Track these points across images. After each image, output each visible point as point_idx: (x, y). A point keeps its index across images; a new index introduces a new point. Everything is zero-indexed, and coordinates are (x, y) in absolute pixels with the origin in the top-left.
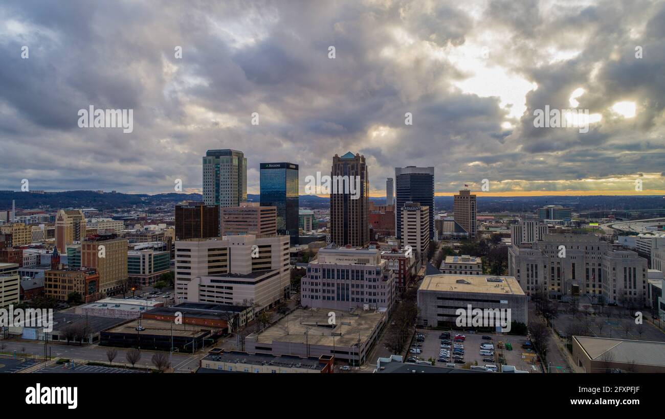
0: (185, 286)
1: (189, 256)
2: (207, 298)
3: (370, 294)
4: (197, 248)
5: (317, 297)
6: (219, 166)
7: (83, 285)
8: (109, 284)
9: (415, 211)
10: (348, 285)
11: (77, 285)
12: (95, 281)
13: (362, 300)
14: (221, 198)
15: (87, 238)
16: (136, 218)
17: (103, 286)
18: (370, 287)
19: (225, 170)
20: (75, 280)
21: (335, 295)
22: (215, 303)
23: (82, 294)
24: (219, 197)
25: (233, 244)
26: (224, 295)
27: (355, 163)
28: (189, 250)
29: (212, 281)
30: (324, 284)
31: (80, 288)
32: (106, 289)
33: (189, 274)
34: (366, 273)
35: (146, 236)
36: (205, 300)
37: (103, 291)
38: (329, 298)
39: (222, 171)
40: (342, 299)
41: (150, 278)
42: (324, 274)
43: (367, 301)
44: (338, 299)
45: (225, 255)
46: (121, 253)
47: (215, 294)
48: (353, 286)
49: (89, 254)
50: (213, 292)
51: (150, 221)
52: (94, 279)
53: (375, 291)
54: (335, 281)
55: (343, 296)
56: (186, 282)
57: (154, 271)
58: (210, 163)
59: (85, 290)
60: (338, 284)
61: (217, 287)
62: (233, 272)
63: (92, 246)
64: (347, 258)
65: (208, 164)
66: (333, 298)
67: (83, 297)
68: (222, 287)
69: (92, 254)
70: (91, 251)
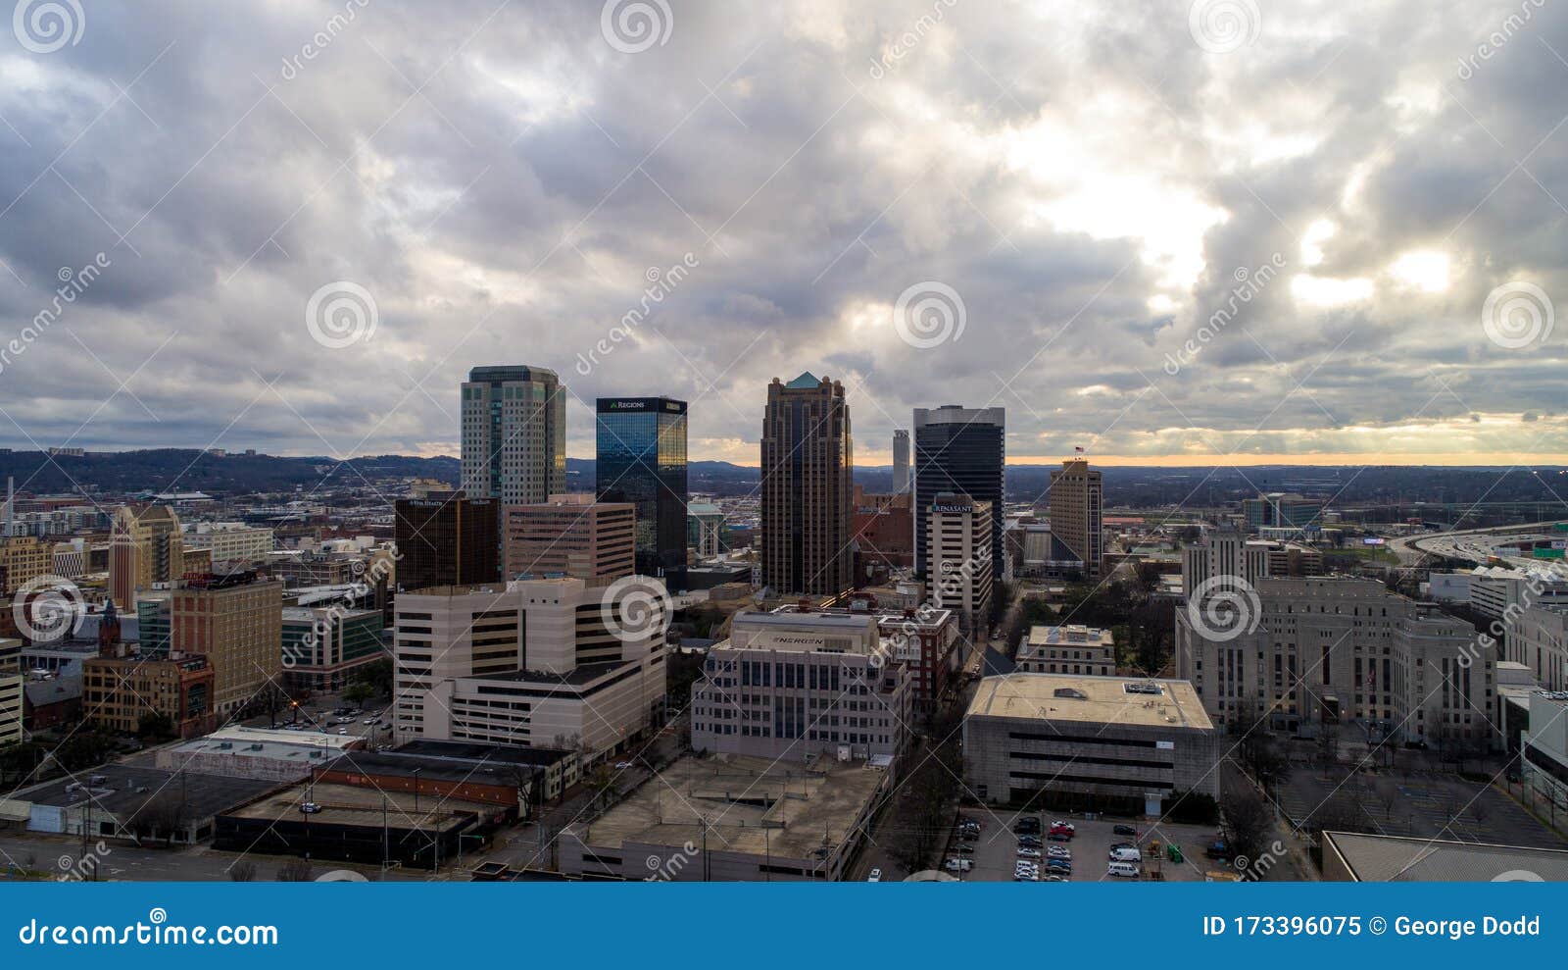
0: (418, 702)
1: (428, 631)
2: (468, 731)
3: (853, 722)
4: (448, 611)
5: (728, 730)
6: (499, 405)
7: (174, 696)
8: (238, 692)
9: (960, 515)
10: (801, 701)
11: (160, 695)
12: (204, 685)
13: (835, 737)
14: (504, 479)
15: (185, 583)
16: (303, 519)
17: (224, 696)
18: (853, 706)
19: (514, 415)
20: (156, 683)
21: (772, 725)
22: (488, 742)
23: (173, 716)
24: (500, 479)
25: (533, 601)
26: (509, 724)
27: (820, 398)
28: (428, 617)
29: (482, 690)
30: (745, 699)
31: (168, 703)
32: (231, 702)
33: (428, 672)
34: (845, 674)
35: (327, 568)
36: (464, 735)
37: (223, 708)
38: (756, 731)
39: (506, 417)
40: (787, 734)
41: (335, 675)
42: (745, 676)
43: (845, 738)
44: (779, 734)
45: (514, 626)
46: (267, 616)
47: (488, 721)
48: (813, 703)
49: (189, 620)
50: (485, 715)
51: (335, 528)
52: (202, 681)
53: (864, 714)
54: (771, 692)
55: (790, 725)
56: (419, 692)
57: (346, 658)
58: (478, 397)
59: (181, 705)
60: (778, 699)
61: (494, 704)
62: (531, 668)
63: (196, 602)
64: (800, 636)
65: (473, 401)
66: (767, 732)
67: (175, 723)
68: (505, 705)
69: (196, 620)
70: (195, 614)
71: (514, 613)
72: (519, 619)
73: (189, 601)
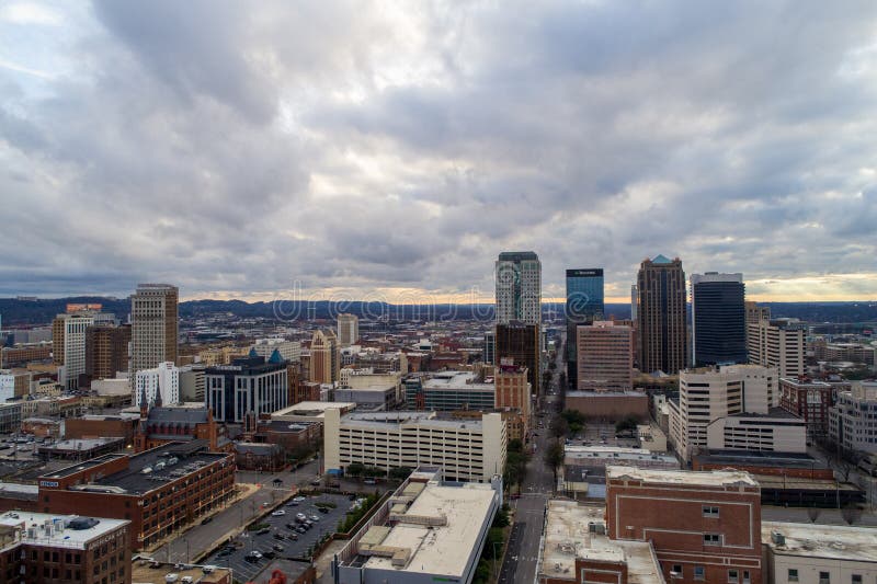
0: (704, 430)
1: (707, 393)
2: (734, 444)
7: (517, 430)
14: (524, 314)
22: (748, 450)
24: (521, 313)
25: (748, 376)
26: (761, 440)
28: (708, 385)
29: (741, 422)
33: (708, 414)
36: (731, 446)
39: (524, 279)
45: (738, 390)
47: (747, 439)
49: (507, 390)
50: (745, 435)
56: (705, 424)
61: (749, 430)
68: (757, 430)
69: (511, 389)
70: (511, 386)
71: (738, 383)
72: (741, 386)
73: (507, 380)
